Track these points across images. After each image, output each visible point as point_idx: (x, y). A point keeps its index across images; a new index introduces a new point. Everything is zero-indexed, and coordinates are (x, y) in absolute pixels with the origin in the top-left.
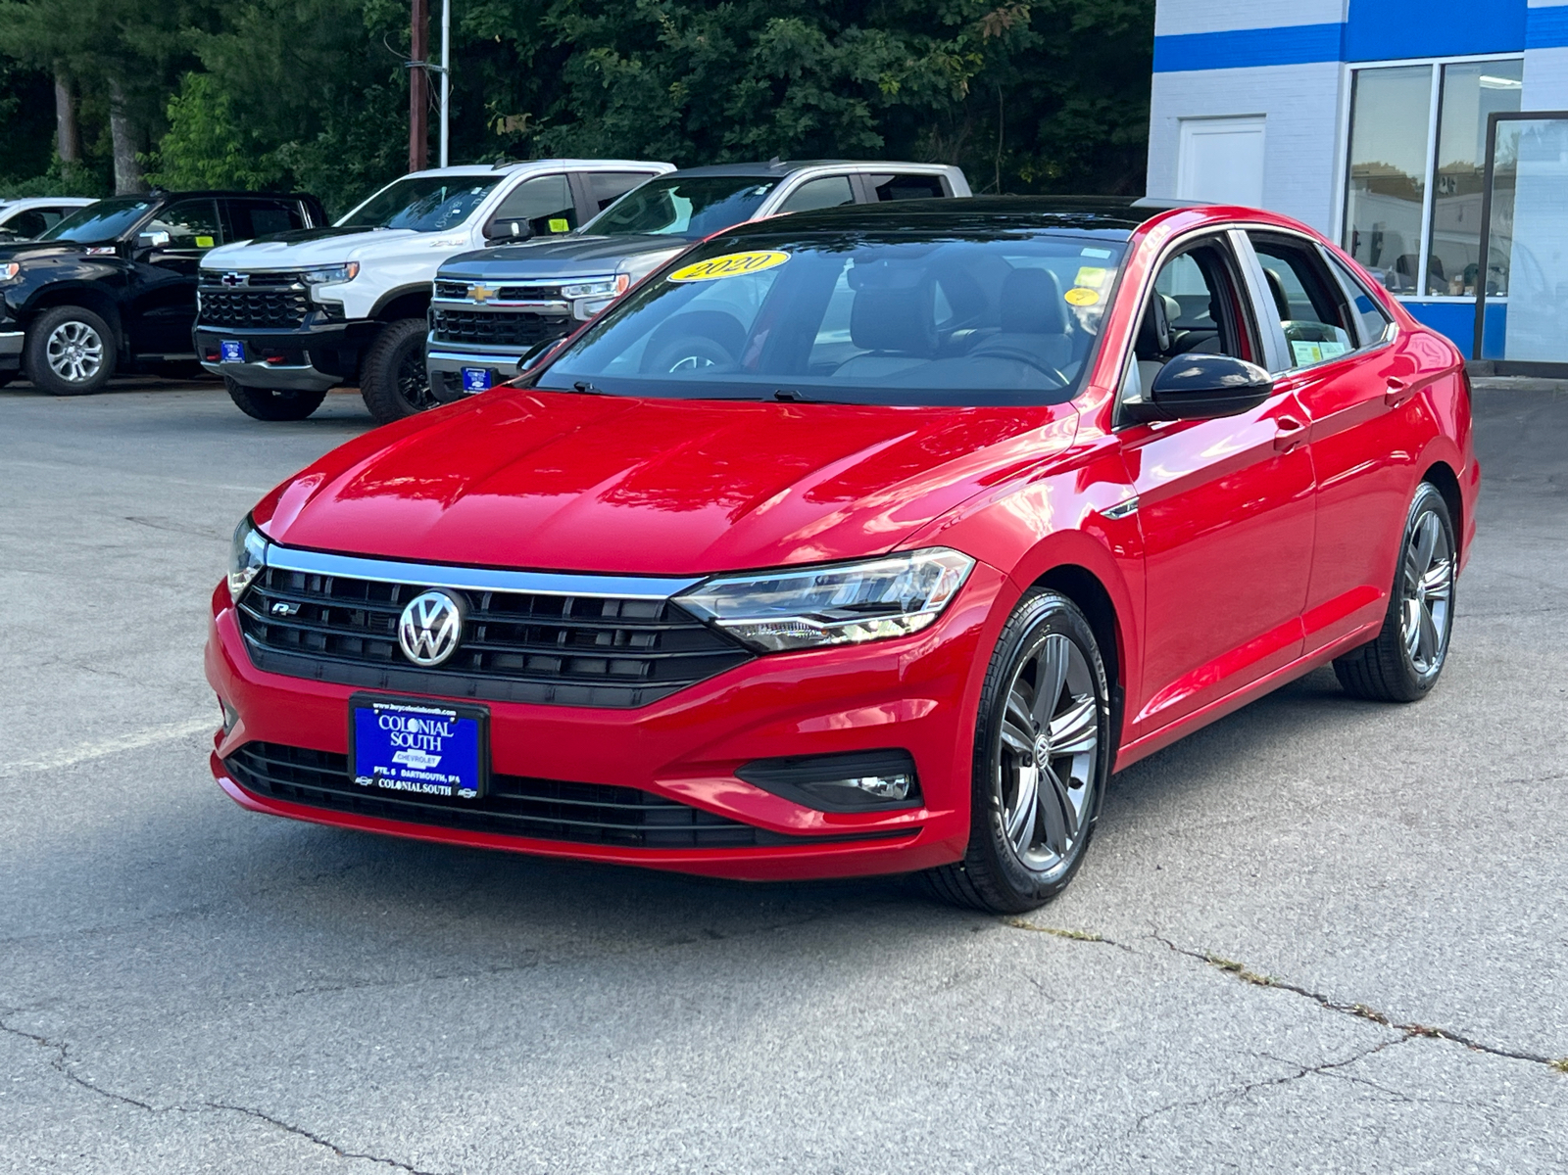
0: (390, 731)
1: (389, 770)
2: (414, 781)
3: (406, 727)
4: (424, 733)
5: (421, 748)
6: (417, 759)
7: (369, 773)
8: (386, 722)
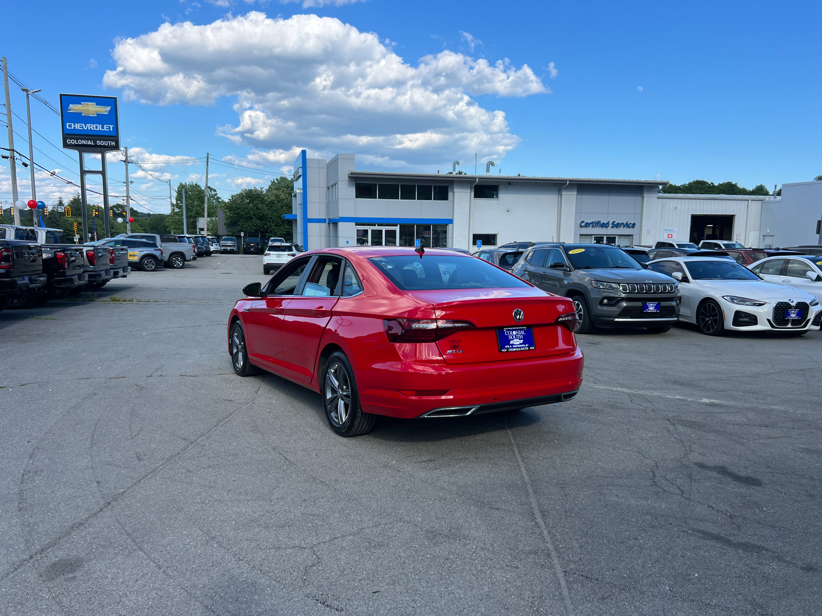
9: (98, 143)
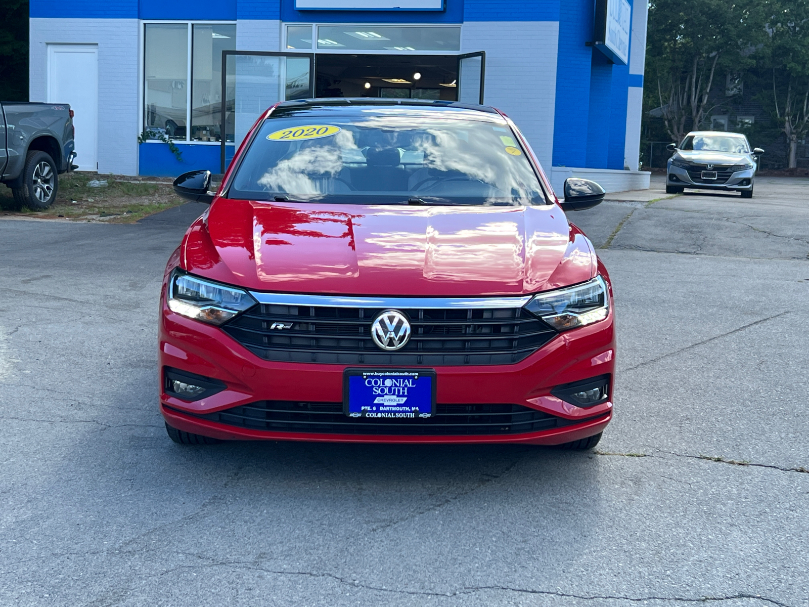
0: (373, 387)
1: (372, 408)
2: (388, 412)
3: (383, 384)
4: (396, 386)
5: (394, 394)
6: (390, 400)
7: (359, 411)
8: (369, 382)
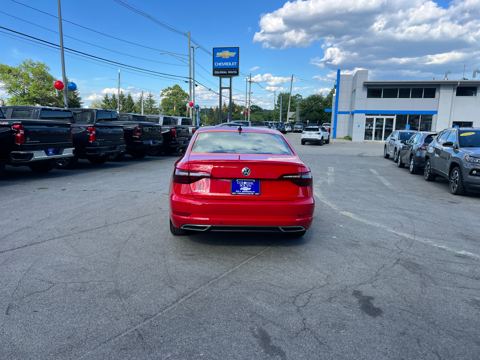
9: (229, 72)
